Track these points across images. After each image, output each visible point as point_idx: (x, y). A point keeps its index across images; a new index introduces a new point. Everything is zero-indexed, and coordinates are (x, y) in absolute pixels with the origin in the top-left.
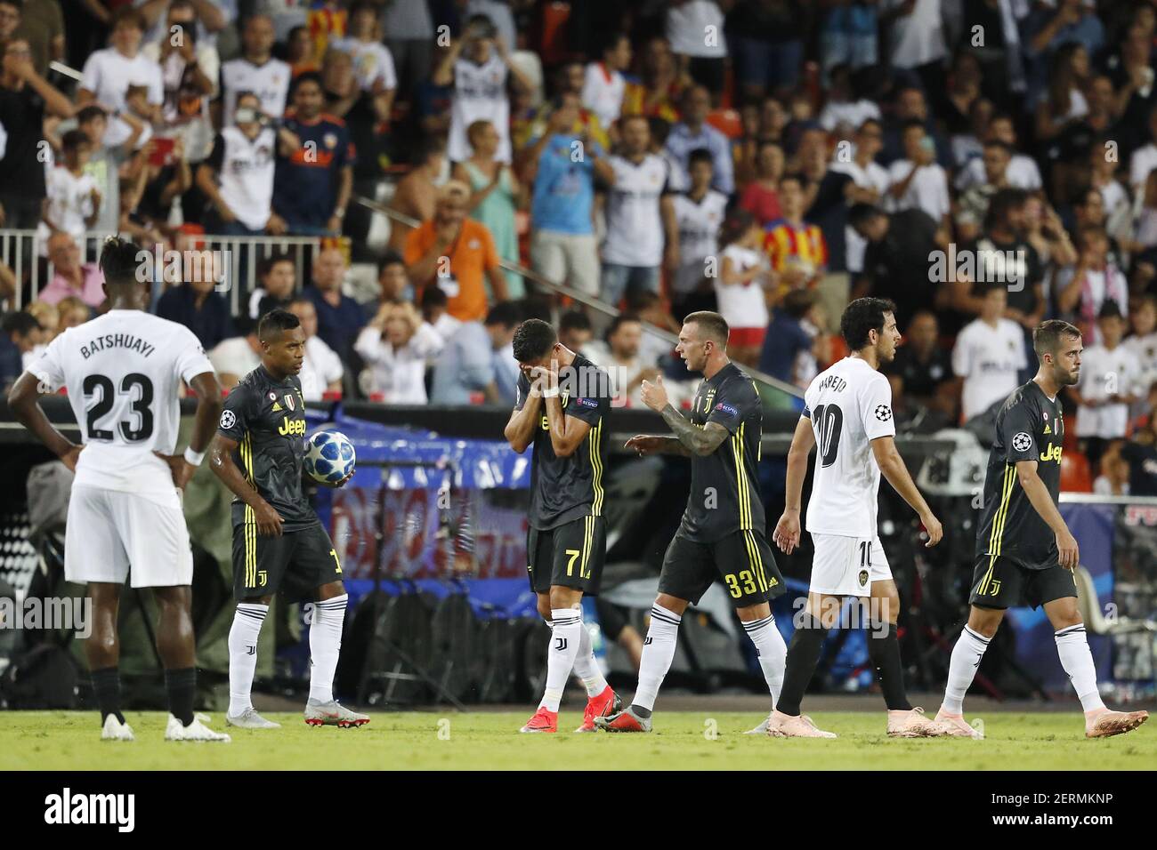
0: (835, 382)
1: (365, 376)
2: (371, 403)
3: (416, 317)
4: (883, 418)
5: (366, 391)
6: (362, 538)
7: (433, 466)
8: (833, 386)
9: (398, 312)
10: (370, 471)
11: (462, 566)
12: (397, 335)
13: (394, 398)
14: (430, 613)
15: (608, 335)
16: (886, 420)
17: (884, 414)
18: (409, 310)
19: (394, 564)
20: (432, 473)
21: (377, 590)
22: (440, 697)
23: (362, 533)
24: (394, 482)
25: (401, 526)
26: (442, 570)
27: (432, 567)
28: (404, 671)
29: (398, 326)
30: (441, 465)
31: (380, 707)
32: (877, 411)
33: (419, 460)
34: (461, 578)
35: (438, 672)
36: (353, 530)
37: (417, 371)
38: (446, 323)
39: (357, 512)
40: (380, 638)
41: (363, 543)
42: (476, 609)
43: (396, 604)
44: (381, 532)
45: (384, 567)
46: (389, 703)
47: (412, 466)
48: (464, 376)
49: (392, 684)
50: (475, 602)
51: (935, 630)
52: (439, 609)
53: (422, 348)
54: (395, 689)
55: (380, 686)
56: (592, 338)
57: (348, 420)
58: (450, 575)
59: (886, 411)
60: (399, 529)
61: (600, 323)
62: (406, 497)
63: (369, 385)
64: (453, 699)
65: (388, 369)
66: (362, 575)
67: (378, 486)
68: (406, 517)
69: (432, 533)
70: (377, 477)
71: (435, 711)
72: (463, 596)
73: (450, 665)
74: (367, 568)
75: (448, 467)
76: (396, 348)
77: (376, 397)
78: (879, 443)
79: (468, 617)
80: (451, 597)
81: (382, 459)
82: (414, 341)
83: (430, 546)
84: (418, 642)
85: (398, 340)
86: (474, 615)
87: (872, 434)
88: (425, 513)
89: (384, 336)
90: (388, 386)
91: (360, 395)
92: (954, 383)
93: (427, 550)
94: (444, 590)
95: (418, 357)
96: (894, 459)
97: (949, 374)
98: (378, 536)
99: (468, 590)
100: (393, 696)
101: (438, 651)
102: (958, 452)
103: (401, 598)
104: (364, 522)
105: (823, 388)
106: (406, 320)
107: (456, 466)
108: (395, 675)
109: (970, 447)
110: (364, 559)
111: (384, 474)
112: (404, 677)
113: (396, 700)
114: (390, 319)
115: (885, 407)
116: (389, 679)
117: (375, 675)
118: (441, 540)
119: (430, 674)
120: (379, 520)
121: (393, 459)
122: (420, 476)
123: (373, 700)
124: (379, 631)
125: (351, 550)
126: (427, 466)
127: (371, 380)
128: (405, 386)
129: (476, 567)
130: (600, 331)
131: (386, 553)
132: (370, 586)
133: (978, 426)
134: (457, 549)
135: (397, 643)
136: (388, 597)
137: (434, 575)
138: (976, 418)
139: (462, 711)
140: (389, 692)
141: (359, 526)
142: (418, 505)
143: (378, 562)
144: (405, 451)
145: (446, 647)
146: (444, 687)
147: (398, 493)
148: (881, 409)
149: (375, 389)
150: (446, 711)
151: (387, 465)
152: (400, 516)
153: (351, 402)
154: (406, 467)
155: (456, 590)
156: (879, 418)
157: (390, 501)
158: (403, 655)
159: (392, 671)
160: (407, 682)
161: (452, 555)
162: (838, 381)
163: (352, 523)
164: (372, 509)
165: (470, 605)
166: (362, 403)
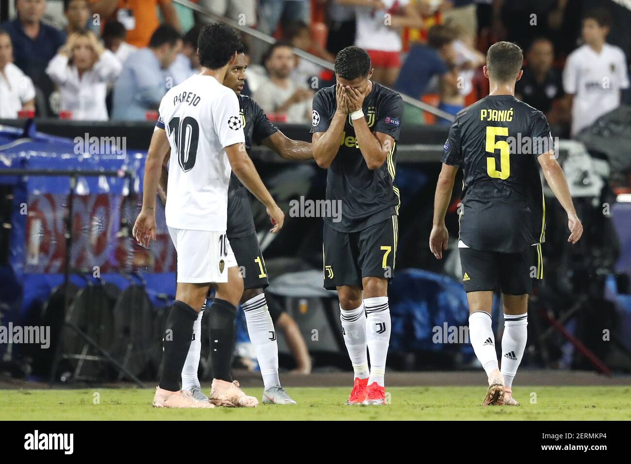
0: (189, 97)
1: (55, 96)
2: (60, 120)
3: (99, 46)
4: (235, 127)
5: (56, 110)
6: (53, 238)
7: (115, 175)
8: (187, 101)
9: (83, 40)
10: (59, 179)
11: (141, 262)
12: (83, 61)
13: (80, 116)
14: (112, 303)
15: (263, 60)
16: (237, 129)
17: (235, 124)
18: (93, 39)
19: (81, 259)
20: (113, 180)
21: (66, 284)
22: (121, 375)
23: (53, 234)
24: (81, 189)
25: (87, 227)
26: (123, 266)
27: (114, 262)
28: (90, 352)
29: (83, 53)
30: (121, 174)
31: (71, 384)
32: (229, 122)
33: (102, 170)
34: (140, 272)
35: (120, 353)
36: (45, 231)
37: (100, 92)
38: (125, 49)
39: (49, 215)
40: (69, 325)
41: (54, 242)
42: (152, 298)
43: (82, 295)
44: (70, 233)
45: (73, 263)
46: (79, 381)
47: (97, 174)
48: (138, 97)
49: (80, 364)
50: (152, 293)
51: (551, 314)
52: (120, 298)
53: (105, 72)
54: (83, 367)
55: (69, 366)
56: (251, 63)
57: (40, 135)
58: (129, 269)
59: (237, 121)
60: (85, 229)
61: (259, 50)
62: (92, 202)
63: (58, 105)
64: (133, 377)
65: (75, 91)
66: (53, 270)
67: (68, 192)
68: (91, 219)
69: (113, 233)
70: (67, 183)
71: (118, 388)
72: (142, 288)
73: (130, 347)
74: (58, 264)
75: (128, 175)
76: (81, 72)
77: (64, 115)
78: (232, 148)
79: (146, 306)
80: (131, 288)
81: (70, 169)
82: (97, 66)
83: (111, 244)
84: (103, 327)
85: (83, 65)
86: (151, 304)
87: (225, 142)
88: (107, 215)
89: (71, 63)
90: (75, 105)
91: (51, 113)
92: (565, 99)
93: (110, 248)
94: (125, 282)
95: (101, 80)
96: (246, 162)
97: (561, 92)
98: (67, 236)
99: (145, 282)
100: (80, 374)
101: (120, 336)
102: (570, 159)
103: (88, 288)
104: (55, 222)
105: (178, 103)
106: (90, 48)
107: (134, 175)
108: (83, 356)
109: (580, 155)
110: (55, 257)
111: (72, 181)
112: (90, 358)
113: (84, 378)
114: (77, 47)
115: (236, 118)
116: (78, 360)
117: (65, 356)
118: (122, 239)
119: (112, 355)
120: (68, 223)
121: (79, 169)
122: (103, 184)
123: (63, 378)
124: (68, 318)
125: (43, 248)
126: (109, 175)
127: (60, 100)
128: (90, 104)
129: (152, 262)
130: (258, 57)
131: (74, 251)
132: (60, 279)
133: (587, 137)
134: (135, 245)
135: (84, 329)
136: (76, 290)
137: (116, 269)
138: (584, 130)
139: (141, 387)
140: (78, 371)
141: (50, 227)
142: (101, 209)
143: (67, 259)
144: (90, 161)
145: (127, 331)
146: (125, 367)
147: (84, 198)
148: (233, 120)
149: (64, 108)
150: (128, 387)
151: (75, 175)
152: (85, 218)
153: (44, 119)
154: (91, 176)
155: (134, 282)
156: (231, 128)
157: (77, 205)
158: (89, 338)
159: (80, 353)
160: (94, 362)
161: (132, 252)
162: (192, 96)
163: (44, 224)
164: (62, 213)
165: (147, 296)
166: (53, 121)
